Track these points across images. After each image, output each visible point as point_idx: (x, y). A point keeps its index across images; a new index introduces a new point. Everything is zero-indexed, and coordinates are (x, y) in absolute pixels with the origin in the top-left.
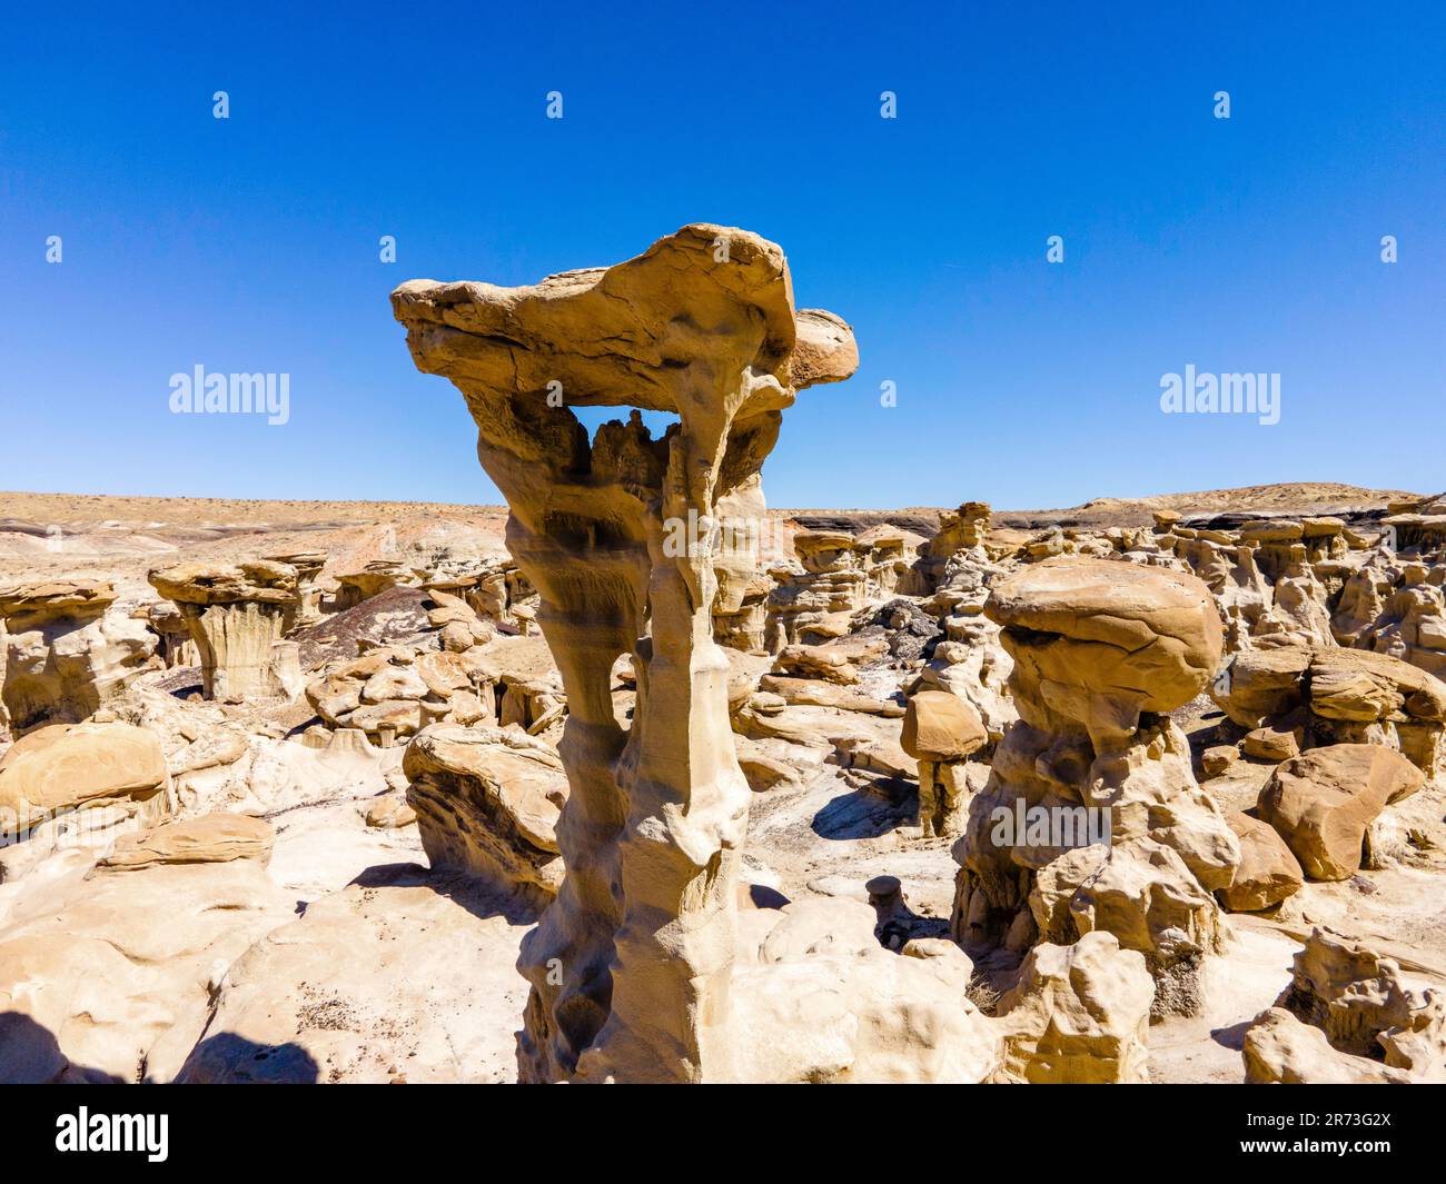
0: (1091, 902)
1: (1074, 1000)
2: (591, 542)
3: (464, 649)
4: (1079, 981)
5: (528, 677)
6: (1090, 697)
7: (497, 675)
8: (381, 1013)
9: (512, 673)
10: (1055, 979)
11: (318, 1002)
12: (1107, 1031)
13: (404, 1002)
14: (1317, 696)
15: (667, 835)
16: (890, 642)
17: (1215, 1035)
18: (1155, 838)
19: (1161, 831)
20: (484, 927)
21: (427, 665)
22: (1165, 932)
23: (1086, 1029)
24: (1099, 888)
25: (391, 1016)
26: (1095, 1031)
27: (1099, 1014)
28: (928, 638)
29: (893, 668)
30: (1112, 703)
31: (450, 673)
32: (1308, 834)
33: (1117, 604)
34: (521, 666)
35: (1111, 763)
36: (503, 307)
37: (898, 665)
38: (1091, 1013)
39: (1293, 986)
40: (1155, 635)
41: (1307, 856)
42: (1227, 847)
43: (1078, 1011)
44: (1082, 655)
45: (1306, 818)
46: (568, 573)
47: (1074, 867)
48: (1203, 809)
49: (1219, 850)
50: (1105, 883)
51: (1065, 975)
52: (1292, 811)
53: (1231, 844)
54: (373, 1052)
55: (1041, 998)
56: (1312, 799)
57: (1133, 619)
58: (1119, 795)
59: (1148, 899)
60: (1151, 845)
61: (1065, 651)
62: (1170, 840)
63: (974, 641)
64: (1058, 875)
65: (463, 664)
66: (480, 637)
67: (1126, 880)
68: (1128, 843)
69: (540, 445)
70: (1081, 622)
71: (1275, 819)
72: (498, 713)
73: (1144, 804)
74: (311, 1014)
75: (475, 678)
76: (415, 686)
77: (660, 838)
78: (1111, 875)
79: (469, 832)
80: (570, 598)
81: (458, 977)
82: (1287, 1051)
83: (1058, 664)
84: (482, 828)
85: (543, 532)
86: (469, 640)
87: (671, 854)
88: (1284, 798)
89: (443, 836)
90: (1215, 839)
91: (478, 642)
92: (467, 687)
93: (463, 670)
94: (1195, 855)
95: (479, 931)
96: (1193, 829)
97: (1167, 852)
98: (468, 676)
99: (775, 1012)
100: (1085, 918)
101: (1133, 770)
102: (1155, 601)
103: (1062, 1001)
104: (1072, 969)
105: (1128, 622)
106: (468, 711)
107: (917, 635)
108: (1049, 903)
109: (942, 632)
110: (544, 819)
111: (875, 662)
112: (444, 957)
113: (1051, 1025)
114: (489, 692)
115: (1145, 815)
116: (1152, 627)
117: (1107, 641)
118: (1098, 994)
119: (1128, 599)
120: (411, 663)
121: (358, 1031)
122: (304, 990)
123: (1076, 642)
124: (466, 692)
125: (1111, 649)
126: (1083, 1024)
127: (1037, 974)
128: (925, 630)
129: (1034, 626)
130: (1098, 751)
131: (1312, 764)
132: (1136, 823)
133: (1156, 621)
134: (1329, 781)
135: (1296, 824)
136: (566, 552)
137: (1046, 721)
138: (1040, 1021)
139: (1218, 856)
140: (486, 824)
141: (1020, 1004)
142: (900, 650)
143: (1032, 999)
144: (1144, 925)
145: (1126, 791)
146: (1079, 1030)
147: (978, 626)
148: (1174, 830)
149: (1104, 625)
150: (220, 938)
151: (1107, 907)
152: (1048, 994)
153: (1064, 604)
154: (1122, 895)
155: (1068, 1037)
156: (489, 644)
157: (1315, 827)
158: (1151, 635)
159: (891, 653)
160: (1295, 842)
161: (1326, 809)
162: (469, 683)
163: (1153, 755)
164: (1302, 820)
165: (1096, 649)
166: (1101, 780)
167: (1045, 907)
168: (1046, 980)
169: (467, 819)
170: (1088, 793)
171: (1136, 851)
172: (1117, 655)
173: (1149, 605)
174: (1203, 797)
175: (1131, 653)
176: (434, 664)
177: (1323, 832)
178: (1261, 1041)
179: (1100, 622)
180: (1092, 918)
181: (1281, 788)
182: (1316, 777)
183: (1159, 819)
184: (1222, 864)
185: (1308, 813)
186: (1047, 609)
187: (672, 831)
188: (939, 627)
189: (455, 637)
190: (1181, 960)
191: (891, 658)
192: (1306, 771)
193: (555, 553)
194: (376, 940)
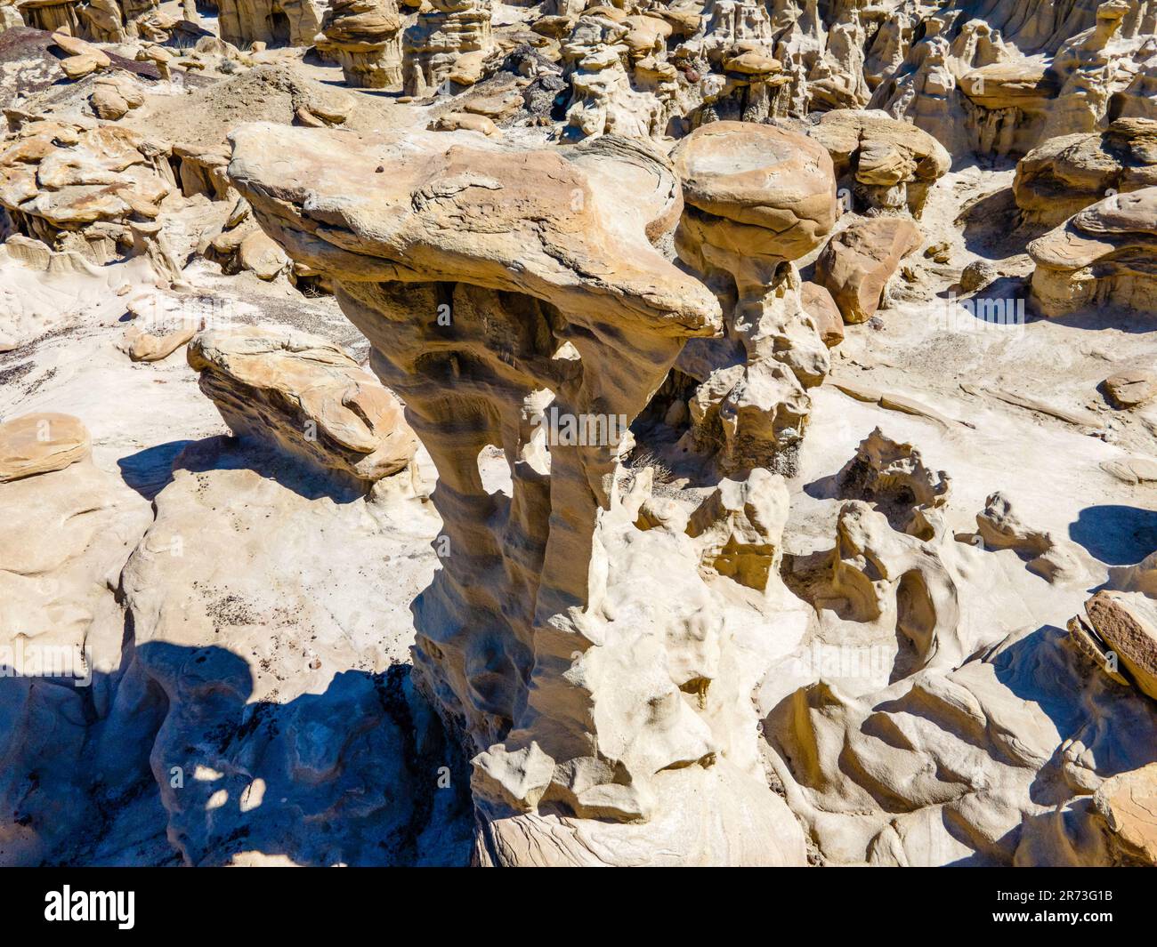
0: (735, 413)
1: (747, 522)
2: (456, 373)
3: (120, 115)
4: (750, 511)
5: (200, 149)
6: (740, 258)
7: (167, 147)
8: (272, 602)
9: (181, 145)
10: (736, 512)
11: (217, 599)
12: (767, 541)
13: (286, 590)
14: (862, 171)
15: (573, 628)
16: (524, 96)
17: (806, 488)
18: (777, 358)
19: (781, 354)
20: (316, 508)
21: (93, 143)
22: (783, 432)
23: (754, 541)
24: (742, 404)
25: (282, 605)
26: (759, 543)
27: (762, 531)
28: (556, 92)
29: (530, 125)
30: (757, 264)
31: (119, 149)
32: (850, 294)
33: (774, 197)
34: (187, 135)
35: (750, 305)
36: (392, 247)
37: (534, 123)
38: (757, 530)
39: (856, 458)
40: (798, 220)
41: (847, 308)
42: (823, 362)
43: (749, 529)
44: (741, 234)
45: (850, 282)
46: (439, 397)
47: (722, 384)
48: (807, 329)
49: (818, 364)
50: (746, 400)
51: (741, 508)
52: (841, 276)
53: (826, 360)
54: (283, 640)
55: (726, 523)
56: (854, 267)
57: (783, 209)
58: (755, 330)
59: (775, 413)
60: (774, 364)
61: (729, 230)
62: (787, 360)
63: (598, 101)
64: (711, 390)
65: (130, 138)
66: (133, 101)
67: (759, 397)
68: (759, 364)
69: (408, 310)
70: (745, 211)
71: (829, 281)
72: (180, 184)
73: (772, 336)
74: (218, 612)
75: (147, 153)
76: (92, 170)
77: (569, 630)
78: (750, 394)
79: (277, 428)
80: (441, 413)
81: (316, 560)
82: (868, 536)
83: (721, 237)
84: (289, 428)
85: (414, 371)
86: (123, 106)
87: (578, 639)
88: (836, 265)
89: (246, 419)
90: (815, 356)
91: (132, 106)
92: (142, 162)
93: (132, 145)
94: (802, 369)
95: (313, 512)
96: (802, 349)
97: (785, 369)
98: (138, 149)
99: (620, 662)
100: (732, 424)
101: (766, 310)
102: (801, 193)
103: (739, 523)
104: (746, 504)
105: (780, 211)
106: (153, 190)
107: (547, 90)
108: (704, 408)
109: (567, 85)
110: (348, 428)
111: (513, 116)
112: (297, 542)
113: (732, 538)
114: (164, 165)
115: (771, 343)
116: (797, 214)
117: (763, 225)
118: (762, 519)
119: (782, 192)
120: (77, 143)
121: (263, 624)
122: (199, 589)
123: (736, 224)
124: (142, 167)
125: (766, 231)
126: (752, 538)
127: (723, 508)
128: (553, 85)
129: (707, 210)
130: (741, 297)
131: (856, 236)
132: (765, 350)
133: (801, 209)
134: (866, 251)
135: (842, 285)
136: (436, 383)
137: (701, 265)
138: (725, 537)
139: (816, 368)
140: (291, 423)
141: (712, 527)
142: (534, 104)
143: (720, 524)
144: (771, 428)
145: (761, 328)
146: (750, 541)
147: (600, 84)
148: (790, 352)
149: (763, 214)
150: (93, 540)
151: (746, 415)
152: (730, 521)
153: (732, 196)
154: (757, 408)
155: (743, 546)
156: (144, 106)
157: (855, 289)
158: (795, 219)
159: (526, 106)
160: (840, 298)
161: (864, 275)
162: (142, 158)
163: (780, 295)
164: (846, 283)
165: (753, 231)
166: (742, 318)
167: (701, 411)
168: (729, 512)
169: (273, 419)
170: (732, 327)
171: (763, 368)
172: (768, 235)
173: (797, 197)
174: (807, 320)
175: (778, 234)
176: (99, 138)
177: (859, 293)
178: (852, 529)
179: (758, 211)
180: (736, 423)
181: (834, 257)
182: (858, 248)
183: (781, 345)
184: (818, 373)
185: (852, 278)
186: (719, 199)
187: (577, 625)
188: (565, 81)
189: (108, 103)
190: (790, 445)
191: (525, 112)
192: (852, 241)
193: (427, 386)
194: (234, 532)
